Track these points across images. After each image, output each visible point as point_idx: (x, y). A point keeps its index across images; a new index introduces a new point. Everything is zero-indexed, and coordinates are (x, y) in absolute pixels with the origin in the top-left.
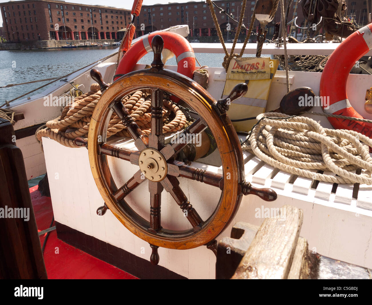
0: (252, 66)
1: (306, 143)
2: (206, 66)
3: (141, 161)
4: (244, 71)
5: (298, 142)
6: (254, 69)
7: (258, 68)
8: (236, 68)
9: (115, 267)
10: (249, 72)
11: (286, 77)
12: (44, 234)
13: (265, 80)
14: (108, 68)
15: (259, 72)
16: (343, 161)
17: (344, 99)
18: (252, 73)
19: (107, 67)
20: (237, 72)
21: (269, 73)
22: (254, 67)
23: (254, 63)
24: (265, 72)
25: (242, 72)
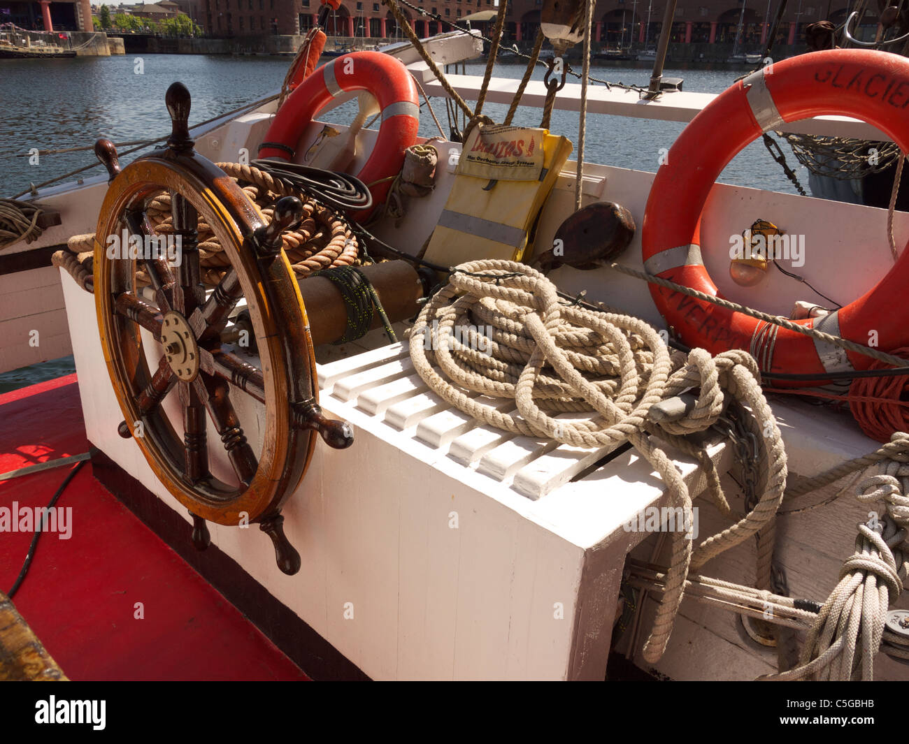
0: (510, 146)
1: (514, 337)
2: (438, 139)
3: (164, 337)
4: (492, 158)
5: (500, 334)
6: (512, 155)
7: (521, 152)
8: (477, 150)
9: (170, 548)
10: (501, 160)
11: (576, 176)
12: (74, 464)
13: (529, 182)
14: (254, 125)
15: (521, 163)
16: (564, 388)
17: (684, 245)
18: (507, 163)
19: (253, 123)
20: (479, 158)
21: (541, 167)
22: (513, 148)
23: (515, 142)
24: (533, 164)
25: (487, 160)
